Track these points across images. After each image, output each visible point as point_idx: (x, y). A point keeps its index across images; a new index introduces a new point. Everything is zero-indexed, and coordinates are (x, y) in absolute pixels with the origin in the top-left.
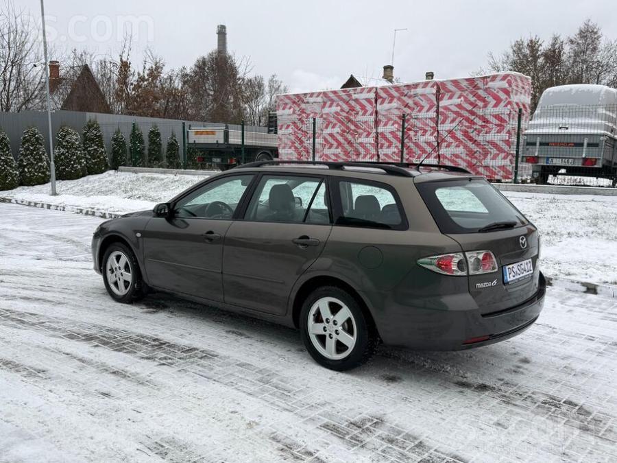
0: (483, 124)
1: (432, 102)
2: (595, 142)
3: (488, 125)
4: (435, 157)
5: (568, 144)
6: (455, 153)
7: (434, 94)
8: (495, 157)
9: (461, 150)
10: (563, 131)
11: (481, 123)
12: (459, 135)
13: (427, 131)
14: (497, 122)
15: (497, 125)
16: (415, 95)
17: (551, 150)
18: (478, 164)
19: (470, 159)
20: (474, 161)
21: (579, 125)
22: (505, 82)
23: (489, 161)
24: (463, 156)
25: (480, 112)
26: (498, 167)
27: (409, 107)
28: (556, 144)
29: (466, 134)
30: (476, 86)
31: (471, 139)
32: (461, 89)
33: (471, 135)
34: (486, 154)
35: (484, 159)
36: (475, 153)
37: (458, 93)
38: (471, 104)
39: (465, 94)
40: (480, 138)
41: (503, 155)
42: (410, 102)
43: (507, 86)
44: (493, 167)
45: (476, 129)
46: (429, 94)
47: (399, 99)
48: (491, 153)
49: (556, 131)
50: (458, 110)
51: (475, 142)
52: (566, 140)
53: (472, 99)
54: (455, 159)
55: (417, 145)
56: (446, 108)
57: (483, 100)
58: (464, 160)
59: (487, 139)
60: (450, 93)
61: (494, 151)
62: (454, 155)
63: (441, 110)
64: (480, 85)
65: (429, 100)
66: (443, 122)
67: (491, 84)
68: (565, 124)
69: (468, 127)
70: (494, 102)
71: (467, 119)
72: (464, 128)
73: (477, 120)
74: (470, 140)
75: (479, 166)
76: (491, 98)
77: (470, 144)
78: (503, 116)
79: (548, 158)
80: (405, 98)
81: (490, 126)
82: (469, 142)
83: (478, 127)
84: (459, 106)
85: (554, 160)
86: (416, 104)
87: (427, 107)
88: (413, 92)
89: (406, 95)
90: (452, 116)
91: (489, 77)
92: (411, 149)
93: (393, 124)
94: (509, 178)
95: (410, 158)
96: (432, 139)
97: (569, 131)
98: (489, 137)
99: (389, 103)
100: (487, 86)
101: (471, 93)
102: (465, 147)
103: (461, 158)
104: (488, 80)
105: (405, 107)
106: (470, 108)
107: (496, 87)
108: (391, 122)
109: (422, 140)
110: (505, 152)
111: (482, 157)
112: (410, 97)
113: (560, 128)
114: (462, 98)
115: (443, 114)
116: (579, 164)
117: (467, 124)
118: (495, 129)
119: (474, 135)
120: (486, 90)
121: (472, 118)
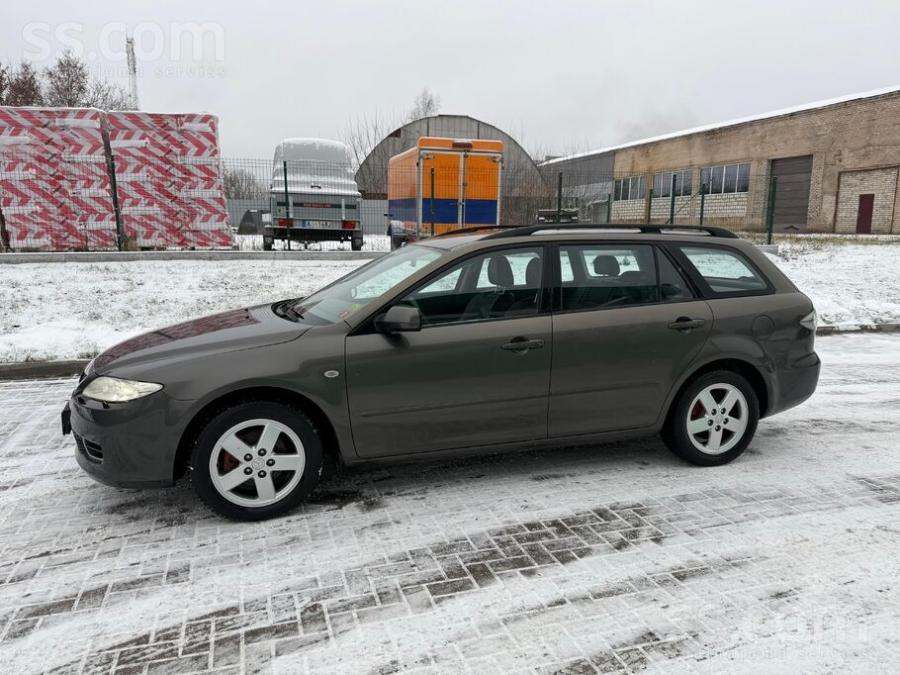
0: (184, 176)
1: (96, 140)
2: (353, 203)
3: (192, 178)
4: (112, 220)
5: (324, 206)
6: (148, 213)
7: (98, 130)
8: (206, 219)
9: (155, 209)
10: (316, 191)
11: (180, 174)
12: (149, 188)
13: (93, 181)
14: (204, 175)
15: (204, 179)
16: (64, 128)
17: (304, 213)
18: (184, 228)
19: (170, 221)
20: (177, 225)
21: (332, 185)
22: (207, 125)
23: (198, 224)
24: (161, 218)
25: (179, 161)
26: (212, 231)
27: (54, 144)
28: (312, 205)
29: (159, 188)
30: (165, 125)
31: (169, 195)
32: (143, 127)
33: (169, 190)
34: (193, 215)
35: (192, 221)
36: (177, 213)
37: (140, 132)
38: (162, 148)
39: (151, 135)
40: (182, 194)
41: (217, 216)
42: (56, 137)
43: (209, 130)
44: (204, 231)
45: (174, 183)
46: (89, 128)
47: (32, 130)
48: (200, 214)
49: (308, 190)
50: (143, 155)
51: (174, 199)
52: (322, 200)
53: (164, 143)
54: (148, 222)
55: (76, 200)
56: (123, 151)
57: (179, 145)
58: (162, 223)
59: (193, 196)
60: (126, 131)
61: (204, 211)
62: (145, 216)
63: (114, 153)
64: (172, 124)
65: (88, 137)
66: (122, 170)
67: (187, 125)
68: (318, 182)
69: (163, 179)
70: (194, 149)
71: (159, 169)
72: (157, 180)
73: (173, 171)
74: (168, 197)
75: (185, 231)
76: (189, 143)
77: (167, 201)
78: (209, 167)
79: (304, 221)
80: (44, 131)
81: (195, 179)
82: (166, 199)
83: (176, 179)
84: (143, 149)
85: (311, 223)
86: (66, 140)
87: (87, 147)
88: (58, 122)
89: (45, 126)
90: (136, 163)
91: (183, 116)
92: (66, 207)
93: (26, 169)
94: (228, 245)
95: (69, 221)
96: (104, 193)
97: (324, 191)
98: (195, 193)
99: (12, 135)
100: (183, 128)
101: (161, 134)
102: (161, 205)
103: (158, 221)
104: (183, 119)
105: (46, 144)
106: (161, 154)
107: (195, 130)
108: (21, 166)
109: (85, 194)
110: (218, 212)
111: (188, 219)
112: (54, 129)
113: (312, 187)
114: (147, 140)
115: (119, 158)
116: (338, 227)
117: (160, 175)
118: (202, 184)
119: (172, 190)
120: (181, 132)
121: (167, 167)
